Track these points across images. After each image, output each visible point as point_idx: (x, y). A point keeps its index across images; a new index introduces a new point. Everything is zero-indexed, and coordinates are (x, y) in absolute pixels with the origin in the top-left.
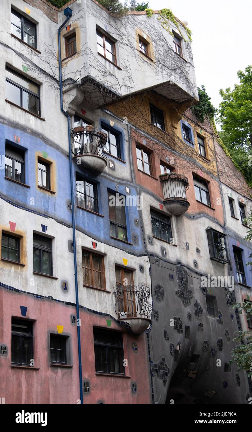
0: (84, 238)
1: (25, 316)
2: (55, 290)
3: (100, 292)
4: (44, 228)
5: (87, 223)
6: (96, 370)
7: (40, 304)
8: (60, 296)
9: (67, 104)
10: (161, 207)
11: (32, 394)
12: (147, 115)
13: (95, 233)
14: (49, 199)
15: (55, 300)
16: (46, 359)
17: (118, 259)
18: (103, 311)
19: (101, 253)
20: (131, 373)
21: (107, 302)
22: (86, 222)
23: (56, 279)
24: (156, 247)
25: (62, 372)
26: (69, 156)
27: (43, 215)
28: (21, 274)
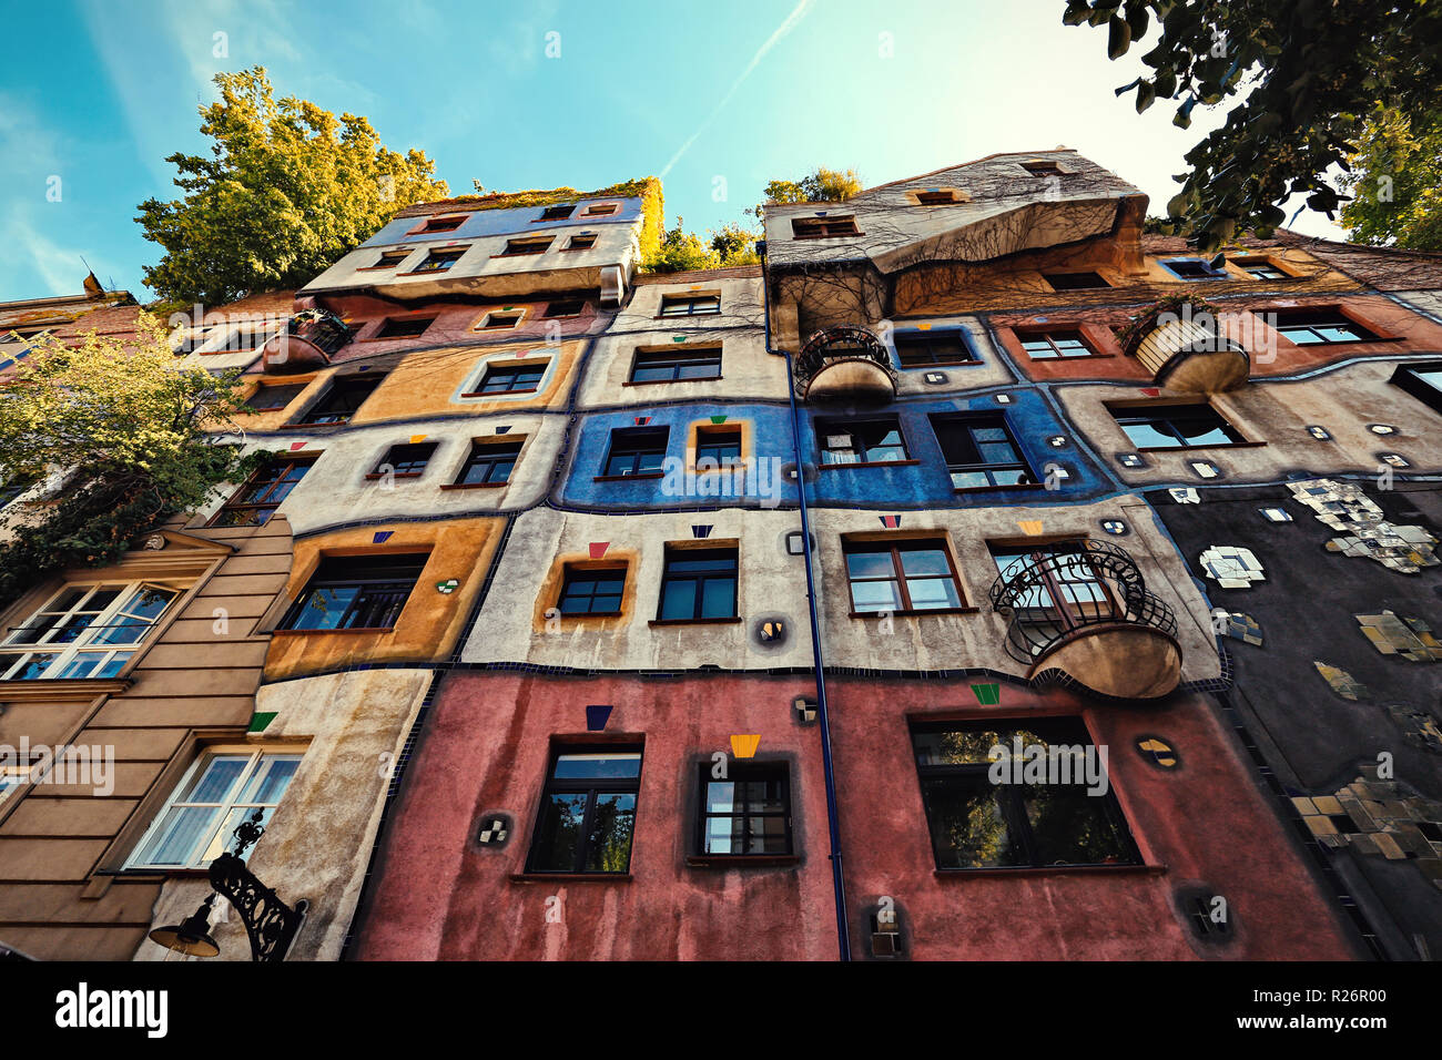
0: (849, 517)
1: (602, 729)
2: (731, 649)
3: (927, 618)
4: (701, 531)
5: (860, 489)
7: (666, 691)
8: (747, 658)
10: (1149, 392)
12: (1039, 286)
13: (893, 498)
15: (726, 671)
17: (997, 529)
18: (956, 665)
19: (923, 531)
21: (969, 638)
22: (856, 488)
23: (738, 621)
24: (1165, 468)
25: (744, 884)
26: (790, 403)
27: (703, 508)
28: (607, 635)
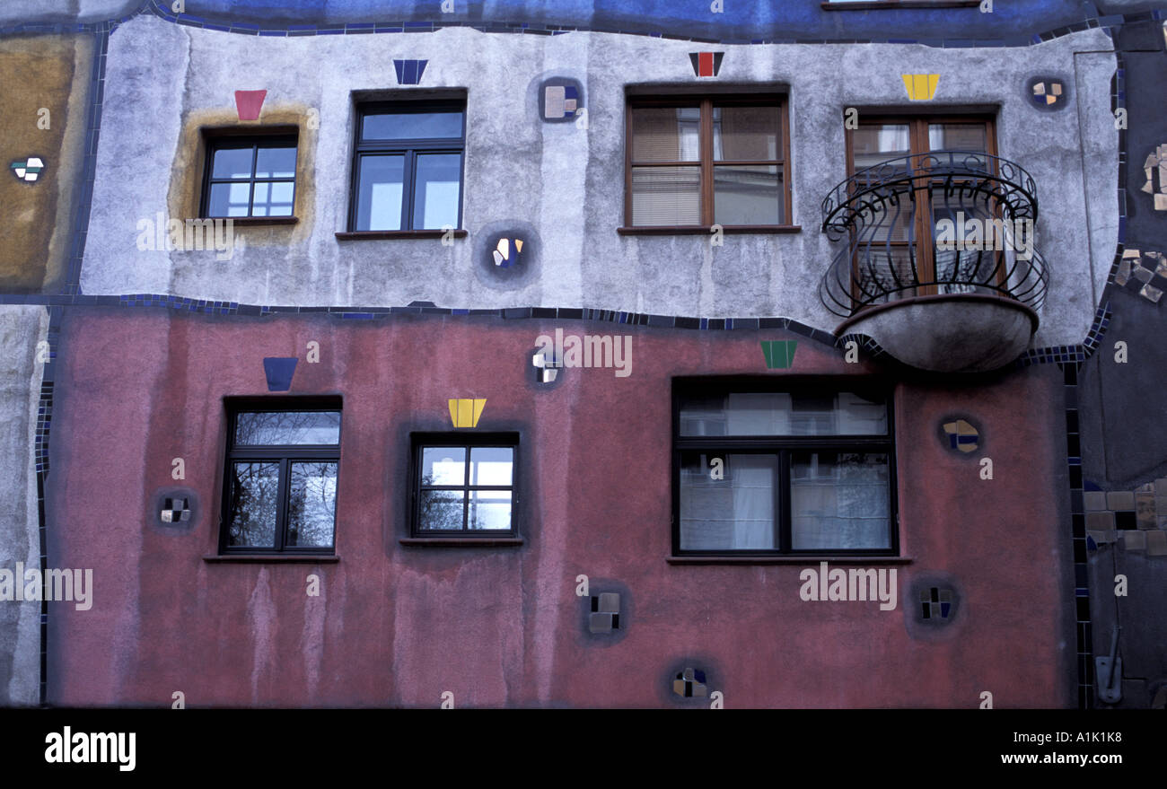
1: (287, 389)
2: (450, 276)
4: (411, 69)
8: (474, 293)
15: (444, 311)
23: (460, 235)
28: (278, 253)
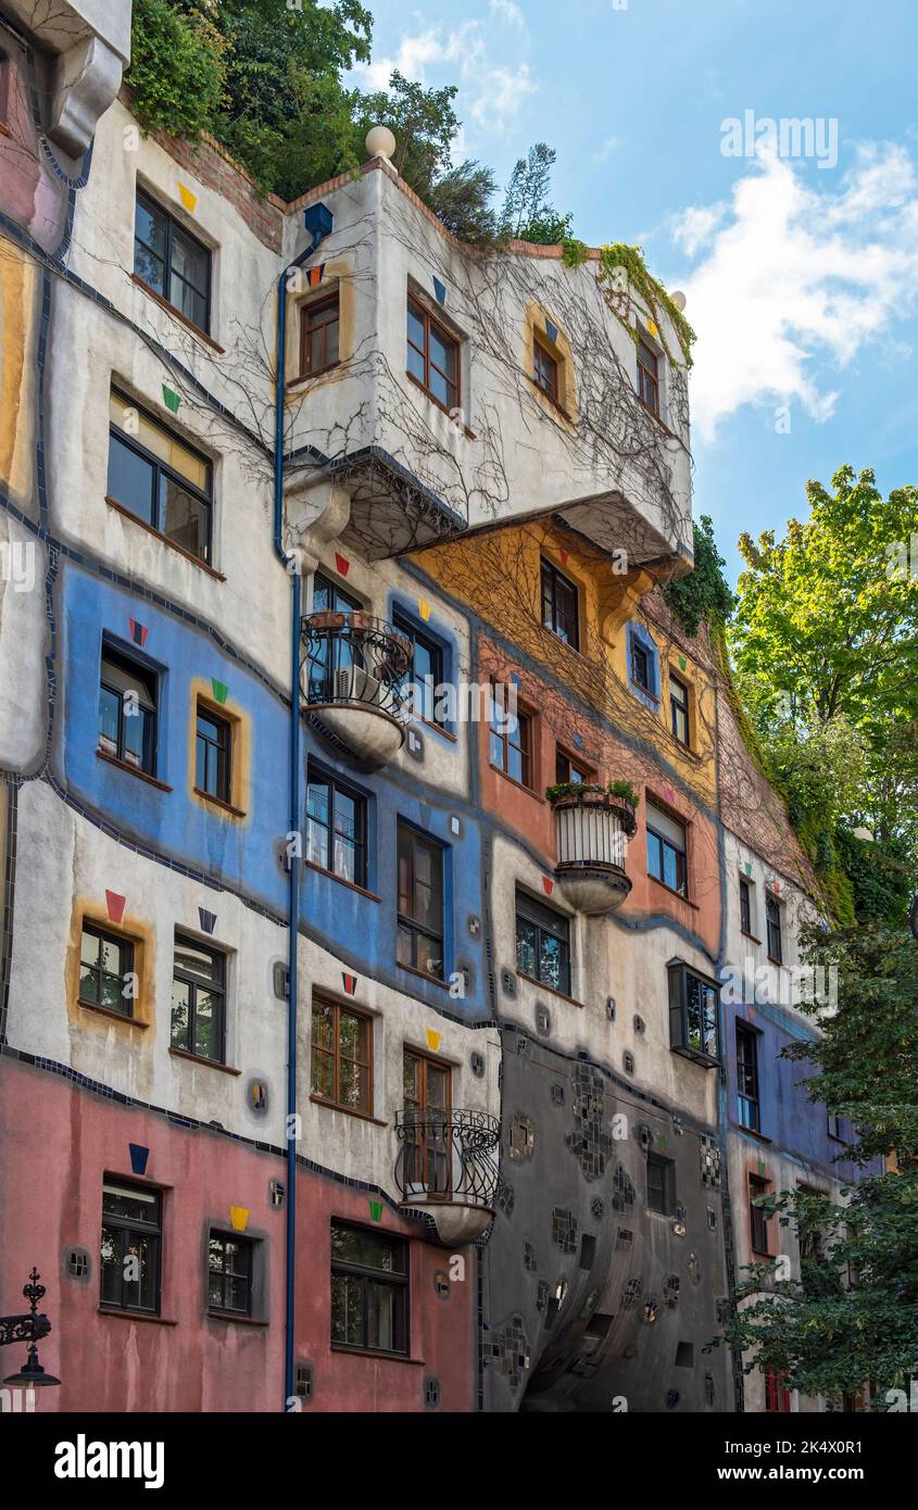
0: (320, 960)
1: (143, 1174)
2: (230, 1106)
3: (356, 1120)
4: (208, 920)
5: (333, 917)
6: (332, 1338)
7: (187, 1143)
8: (241, 1122)
9: (294, 532)
10: (548, 886)
11: (155, 1391)
12: (532, 593)
13: (353, 948)
14: (225, 831)
15: (228, 1134)
16: (195, 1298)
17: (414, 1031)
18: (364, 1178)
20: (426, 1352)
21: (376, 1152)
22: (330, 911)
23: (236, 1073)
24: (523, 1005)
25: (238, 1338)
26: (290, 703)
27: (206, 878)
28: (136, 1052)
